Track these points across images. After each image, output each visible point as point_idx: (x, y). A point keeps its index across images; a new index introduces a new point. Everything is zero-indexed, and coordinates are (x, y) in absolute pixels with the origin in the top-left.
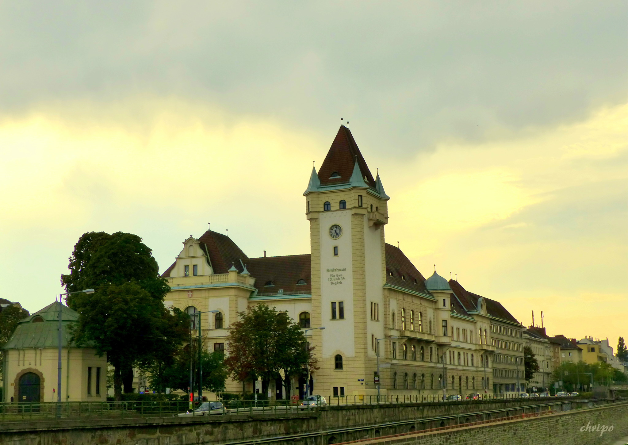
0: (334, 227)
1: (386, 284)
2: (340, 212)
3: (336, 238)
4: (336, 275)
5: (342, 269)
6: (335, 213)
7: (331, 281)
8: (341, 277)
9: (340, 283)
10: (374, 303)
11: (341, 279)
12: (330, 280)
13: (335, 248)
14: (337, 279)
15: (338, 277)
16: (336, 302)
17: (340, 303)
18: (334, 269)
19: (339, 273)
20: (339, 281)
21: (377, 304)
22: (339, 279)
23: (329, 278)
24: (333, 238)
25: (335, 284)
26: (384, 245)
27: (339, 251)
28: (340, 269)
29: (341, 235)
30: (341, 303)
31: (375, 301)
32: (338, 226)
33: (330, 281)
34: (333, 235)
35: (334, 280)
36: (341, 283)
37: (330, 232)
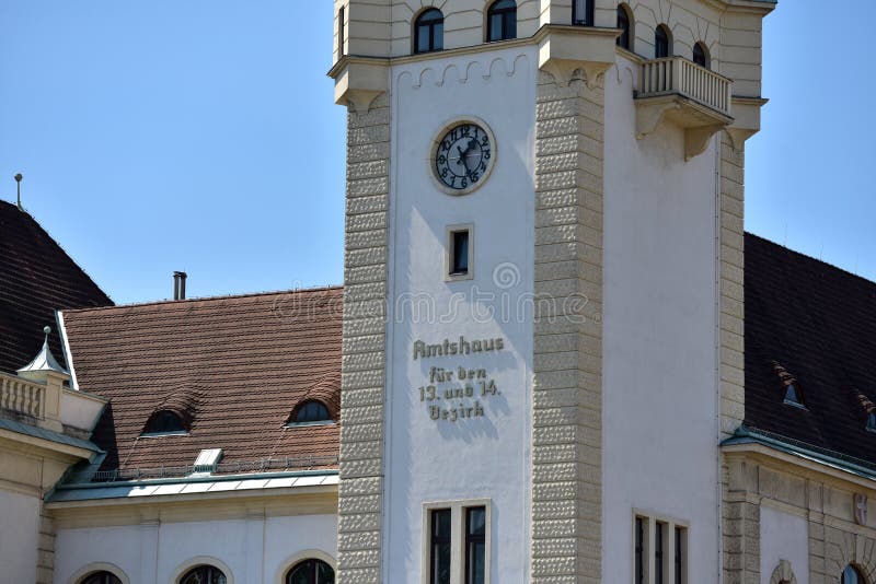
0: (459, 134)
1: (743, 432)
2: (485, 58)
3: (464, 185)
4: (456, 374)
5: (486, 342)
6: (461, 62)
7: (434, 403)
8: (481, 379)
9: (473, 412)
10: (660, 526)
11: (481, 391)
12: (427, 395)
13: (460, 241)
14: (458, 393)
15: (467, 380)
16: (449, 510)
17: (468, 511)
18: (451, 342)
19: (470, 362)
20: (471, 402)
21: (679, 531)
22: (470, 391)
23: (422, 389)
24: (449, 190)
25: (451, 416)
26: (740, 243)
27: (476, 252)
28: (475, 343)
29: (487, 172)
30: (474, 513)
31: (661, 507)
32: (478, 128)
33: (425, 401)
34: (450, 175)
35: (449, 396)
36: (480, 411)
37: (439, 159)
